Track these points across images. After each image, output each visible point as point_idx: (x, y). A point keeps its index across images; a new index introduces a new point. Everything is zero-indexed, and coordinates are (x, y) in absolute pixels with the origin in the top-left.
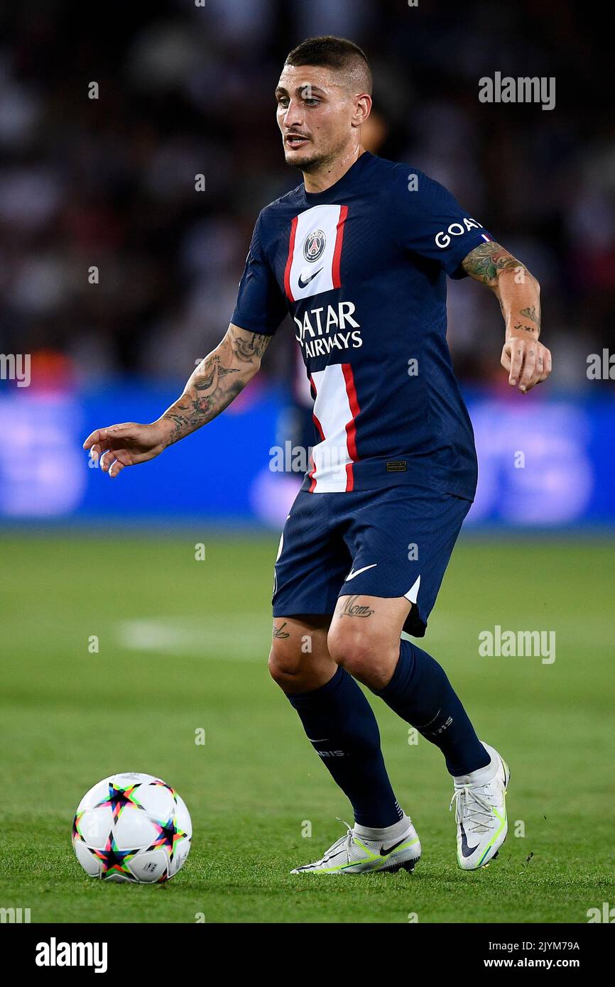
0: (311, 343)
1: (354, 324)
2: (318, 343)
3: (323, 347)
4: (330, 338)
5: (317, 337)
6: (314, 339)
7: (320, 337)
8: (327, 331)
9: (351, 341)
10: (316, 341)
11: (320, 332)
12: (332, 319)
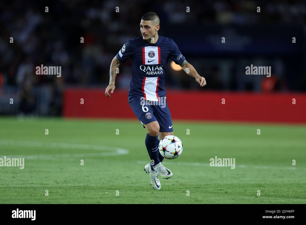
0: (150, 72)
1: (162, 69)
2: (152, 72)
3: (153, 73)
4: (155, 72)
5: (152, 71)
6: (150, 71)
7: (153, 71)
8: (155, 70)
9: (161, 73)
10: (151, 72)
11: (153, 70)
12: (157, 68)
